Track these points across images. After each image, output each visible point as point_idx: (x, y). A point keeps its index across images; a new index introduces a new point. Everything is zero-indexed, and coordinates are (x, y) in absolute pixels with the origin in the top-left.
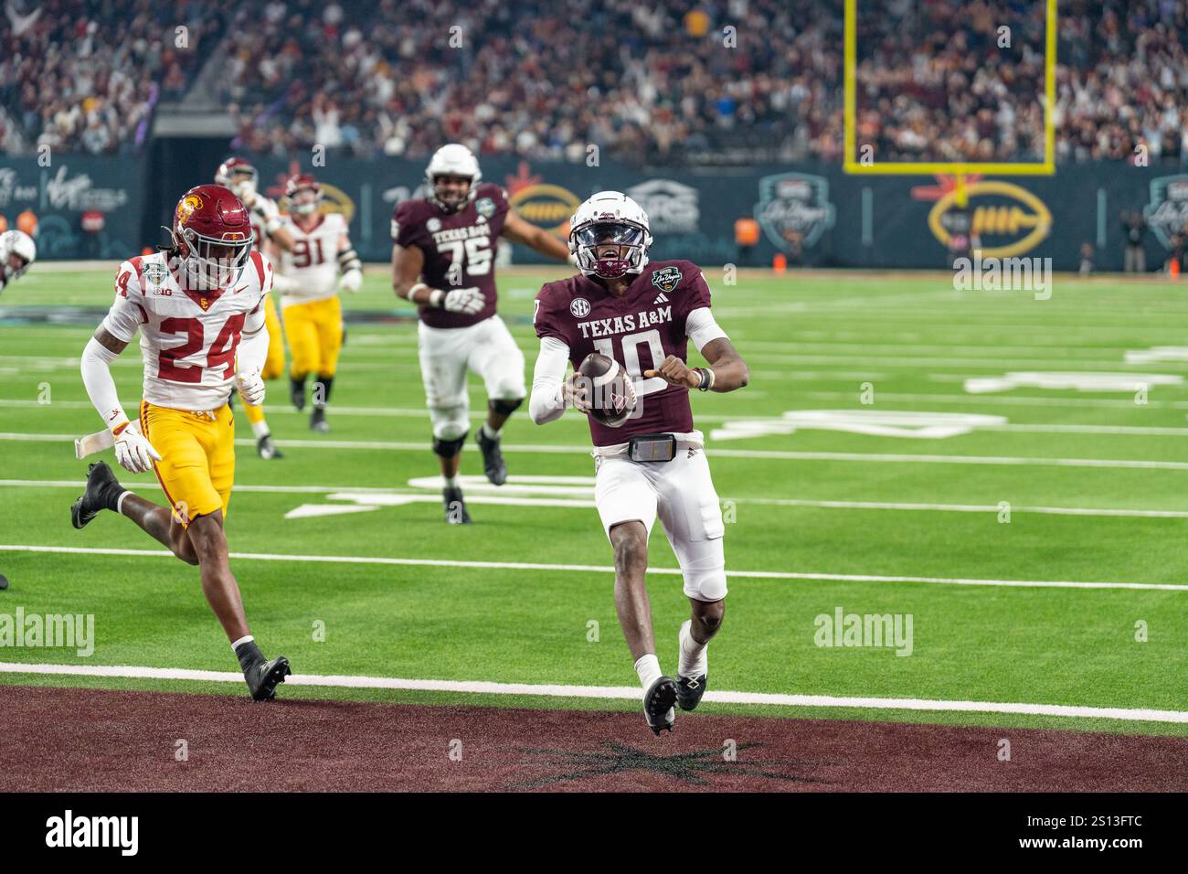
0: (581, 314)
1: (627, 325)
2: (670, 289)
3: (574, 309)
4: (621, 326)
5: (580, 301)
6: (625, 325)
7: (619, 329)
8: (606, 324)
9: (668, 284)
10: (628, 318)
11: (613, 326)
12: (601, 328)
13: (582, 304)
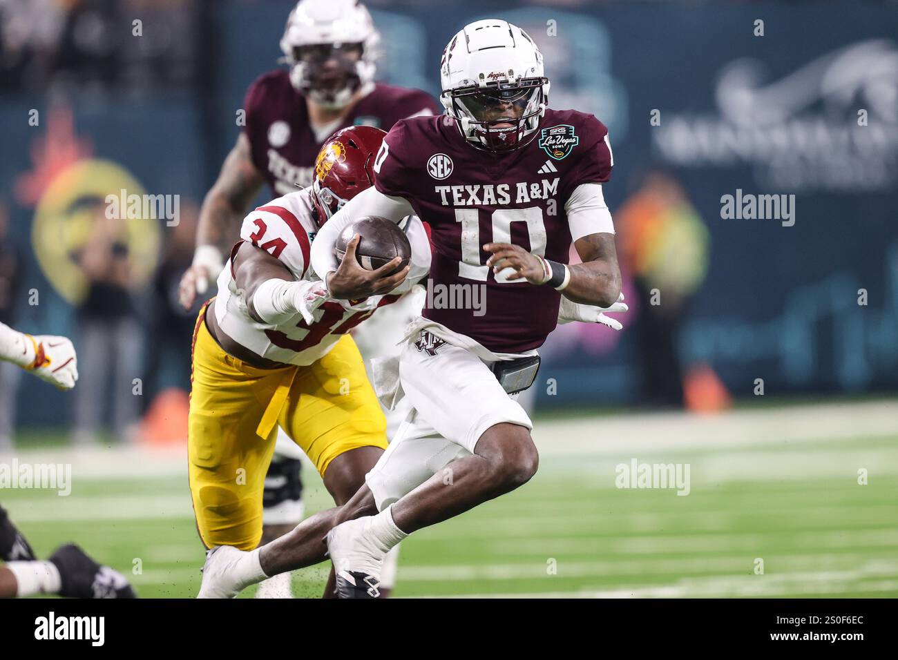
0: (441, 175)
1: (500, 196)
2: (560, 156)
3: (431, 168)
4: (492, 196)
5: (440, 158)
6: (497, 196)
7: (489, 200)
8: (473, 191)
9: (558, 149)
10: (503, 188)
11: (480, 195)
12: (466, 195)
13: (442, 162)
